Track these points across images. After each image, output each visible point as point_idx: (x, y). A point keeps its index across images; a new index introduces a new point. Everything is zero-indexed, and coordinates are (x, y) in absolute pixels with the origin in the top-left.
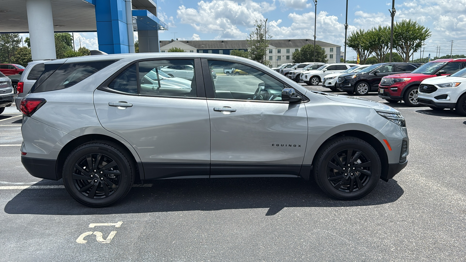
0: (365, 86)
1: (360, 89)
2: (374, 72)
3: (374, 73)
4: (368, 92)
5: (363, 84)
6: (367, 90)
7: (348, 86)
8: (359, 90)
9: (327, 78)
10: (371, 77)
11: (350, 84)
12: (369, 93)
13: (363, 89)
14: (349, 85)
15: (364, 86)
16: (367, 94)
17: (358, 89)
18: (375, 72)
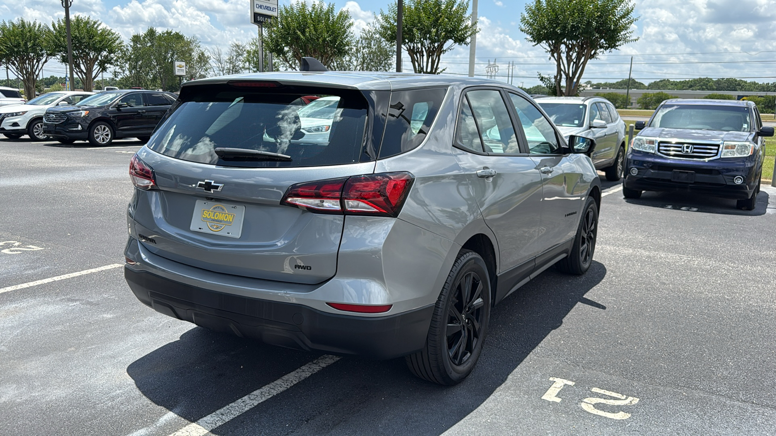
0: (106, 130)
1: (97, 135)
2: (116, 105)
3: (116, 107)
4: (111, 139)
5: (103, 126)
6: (110, 136)
7: (77, 129)
8: (98, 137)
9: (5, 114)
10: (111, 112)
11: (80, 126)
12: (113, 141)
13: (102, 135)
14: (77, 127)
15: (104, 129)
16: (110, 144)
17: (96, 136)
18: (118, 105)
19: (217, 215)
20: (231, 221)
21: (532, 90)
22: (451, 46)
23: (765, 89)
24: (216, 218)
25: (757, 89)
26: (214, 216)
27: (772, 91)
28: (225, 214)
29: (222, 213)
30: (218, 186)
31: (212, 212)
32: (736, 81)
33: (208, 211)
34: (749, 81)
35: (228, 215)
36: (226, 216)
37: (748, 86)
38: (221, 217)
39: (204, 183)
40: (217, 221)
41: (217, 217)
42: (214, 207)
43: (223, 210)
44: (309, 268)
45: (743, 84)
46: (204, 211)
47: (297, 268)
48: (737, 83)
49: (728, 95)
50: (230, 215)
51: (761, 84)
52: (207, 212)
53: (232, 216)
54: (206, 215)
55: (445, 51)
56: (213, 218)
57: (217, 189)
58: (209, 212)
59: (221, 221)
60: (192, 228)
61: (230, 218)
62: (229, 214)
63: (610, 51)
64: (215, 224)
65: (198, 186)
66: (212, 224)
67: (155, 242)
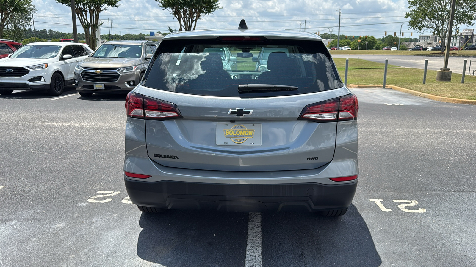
20: (251, 135)
21: (125, 37)
22: (106, 8)
26: (235, 133)
28: (245, 131)
29: (243, 131)
30: (250, 112)
31: (233, 130)
38: (242, 133)
39: (236, 111)
40: (239, 136)
41: (238, 133)
42: (234, 127)
43: (243, 128)
44: (317, 158)
46: (225, 130)
47: (309, 160)
52: (228, 131)
53: (252, 131)
54: (228, 133)
55: (102, 10)
56: (235, 134)
57: (249, 114)
58: (230, 131)
59: (243, 136)
60: (217, 143)
61: (250, 133)
62: (249, 131)
63: (208, 15)
64: (238, 138)
65: (229, 113)
66: (236, 139)
67: (177, 158)
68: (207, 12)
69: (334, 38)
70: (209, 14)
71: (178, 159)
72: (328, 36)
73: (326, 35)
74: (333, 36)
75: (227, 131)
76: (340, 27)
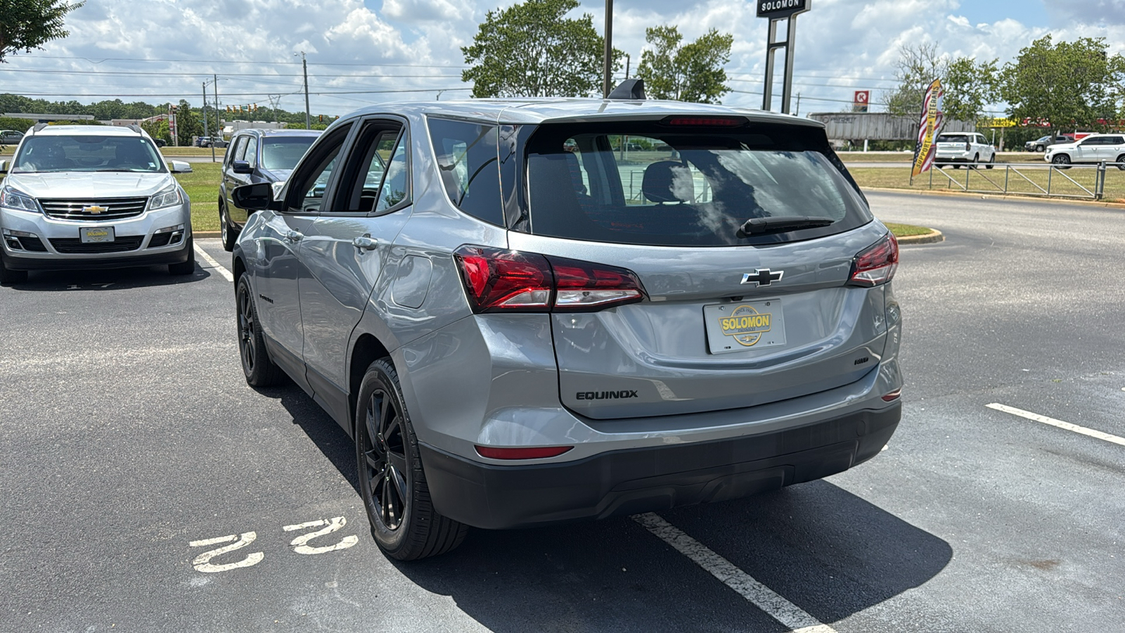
19: (744, 321)
20: (767, 324)
23: (61, 111)
24: (744, 327)
25: (50, 110)
26: (740, 324)
27: (70, 114)
28: (756, 316)
29: (752, 317)
30: (779, 275)
31: (735, 318)
32: (16, 98)
33: (729, 319)
34: (34, 98)
35: (760, 317)
36: (759, 319)
37: (36, 105)
38: (751, 322)
39: (758, 274)
40: (747, 329)
41: (745, 324)
43: (751, 312)
45: (28, 103)
46: (722, 320)
48: (19, 101)
49: (27, 119)
50: (764, 317)
51: (53, 104)
52: (727, 321)
53: (768, 316)
54: (727, 325)
56: (740, 327)
57: (778, 279)
58: (731, 320)
59: (753, 329)
61: (765, 321)
62: (762, 316)
63: (27, 52)
64: (747, 335)
65: (744, 280)
66: (743, 336)
67: (634, 394)
68: (24, 44)
69: (285, 119)
70: (32, 49)
71: (636, 396)
72: (268, 114)
73: (264, 111)
74: (282, 114)
75: (725, 320)
76: (309, 95)
